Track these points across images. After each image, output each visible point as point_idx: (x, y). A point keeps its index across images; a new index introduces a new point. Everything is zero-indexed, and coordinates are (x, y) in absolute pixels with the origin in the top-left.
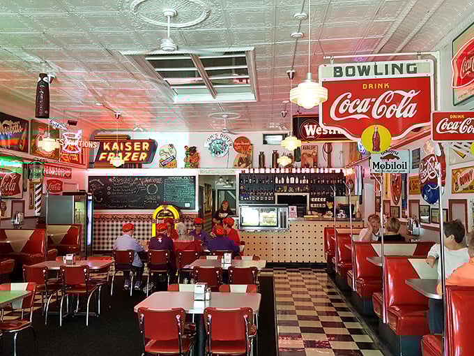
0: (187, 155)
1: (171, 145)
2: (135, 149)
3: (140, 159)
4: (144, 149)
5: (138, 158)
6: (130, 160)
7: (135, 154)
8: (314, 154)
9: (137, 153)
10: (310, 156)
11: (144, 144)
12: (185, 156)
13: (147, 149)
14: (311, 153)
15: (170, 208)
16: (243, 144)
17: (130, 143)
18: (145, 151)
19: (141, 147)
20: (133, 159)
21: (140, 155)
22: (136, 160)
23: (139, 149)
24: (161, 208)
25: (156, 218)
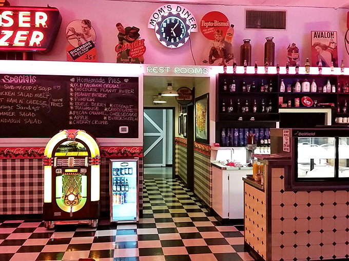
0: (121, 39)
1: (87, 22)
2: (21, 24)
3: (31, 44)
4: (37, 25)
5: (27, 42)
6: (11, 45)
7: (19, 33)
8: (333, 46)
9: (25, 33)
10: (325, 48)
11: (38, 14)
12: (117, 42)
13: (44, 24)
14: (327, 45)
15: (82, 135)
16: (216, 23)
17: (10, 13)
18: (41, 29)
19: (33, 21)
20: (16, 43)
21: (29, 36)
22: (23, 44)
23: (28, 25)
24: (62, 135)
25: (53, 155)
